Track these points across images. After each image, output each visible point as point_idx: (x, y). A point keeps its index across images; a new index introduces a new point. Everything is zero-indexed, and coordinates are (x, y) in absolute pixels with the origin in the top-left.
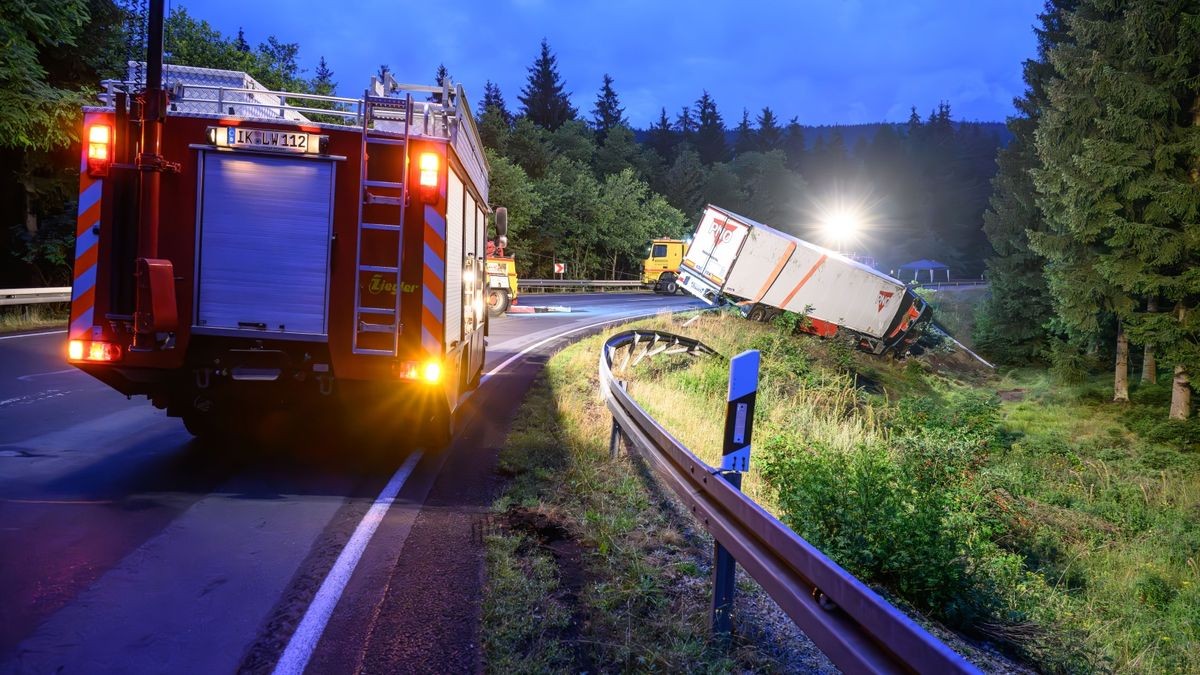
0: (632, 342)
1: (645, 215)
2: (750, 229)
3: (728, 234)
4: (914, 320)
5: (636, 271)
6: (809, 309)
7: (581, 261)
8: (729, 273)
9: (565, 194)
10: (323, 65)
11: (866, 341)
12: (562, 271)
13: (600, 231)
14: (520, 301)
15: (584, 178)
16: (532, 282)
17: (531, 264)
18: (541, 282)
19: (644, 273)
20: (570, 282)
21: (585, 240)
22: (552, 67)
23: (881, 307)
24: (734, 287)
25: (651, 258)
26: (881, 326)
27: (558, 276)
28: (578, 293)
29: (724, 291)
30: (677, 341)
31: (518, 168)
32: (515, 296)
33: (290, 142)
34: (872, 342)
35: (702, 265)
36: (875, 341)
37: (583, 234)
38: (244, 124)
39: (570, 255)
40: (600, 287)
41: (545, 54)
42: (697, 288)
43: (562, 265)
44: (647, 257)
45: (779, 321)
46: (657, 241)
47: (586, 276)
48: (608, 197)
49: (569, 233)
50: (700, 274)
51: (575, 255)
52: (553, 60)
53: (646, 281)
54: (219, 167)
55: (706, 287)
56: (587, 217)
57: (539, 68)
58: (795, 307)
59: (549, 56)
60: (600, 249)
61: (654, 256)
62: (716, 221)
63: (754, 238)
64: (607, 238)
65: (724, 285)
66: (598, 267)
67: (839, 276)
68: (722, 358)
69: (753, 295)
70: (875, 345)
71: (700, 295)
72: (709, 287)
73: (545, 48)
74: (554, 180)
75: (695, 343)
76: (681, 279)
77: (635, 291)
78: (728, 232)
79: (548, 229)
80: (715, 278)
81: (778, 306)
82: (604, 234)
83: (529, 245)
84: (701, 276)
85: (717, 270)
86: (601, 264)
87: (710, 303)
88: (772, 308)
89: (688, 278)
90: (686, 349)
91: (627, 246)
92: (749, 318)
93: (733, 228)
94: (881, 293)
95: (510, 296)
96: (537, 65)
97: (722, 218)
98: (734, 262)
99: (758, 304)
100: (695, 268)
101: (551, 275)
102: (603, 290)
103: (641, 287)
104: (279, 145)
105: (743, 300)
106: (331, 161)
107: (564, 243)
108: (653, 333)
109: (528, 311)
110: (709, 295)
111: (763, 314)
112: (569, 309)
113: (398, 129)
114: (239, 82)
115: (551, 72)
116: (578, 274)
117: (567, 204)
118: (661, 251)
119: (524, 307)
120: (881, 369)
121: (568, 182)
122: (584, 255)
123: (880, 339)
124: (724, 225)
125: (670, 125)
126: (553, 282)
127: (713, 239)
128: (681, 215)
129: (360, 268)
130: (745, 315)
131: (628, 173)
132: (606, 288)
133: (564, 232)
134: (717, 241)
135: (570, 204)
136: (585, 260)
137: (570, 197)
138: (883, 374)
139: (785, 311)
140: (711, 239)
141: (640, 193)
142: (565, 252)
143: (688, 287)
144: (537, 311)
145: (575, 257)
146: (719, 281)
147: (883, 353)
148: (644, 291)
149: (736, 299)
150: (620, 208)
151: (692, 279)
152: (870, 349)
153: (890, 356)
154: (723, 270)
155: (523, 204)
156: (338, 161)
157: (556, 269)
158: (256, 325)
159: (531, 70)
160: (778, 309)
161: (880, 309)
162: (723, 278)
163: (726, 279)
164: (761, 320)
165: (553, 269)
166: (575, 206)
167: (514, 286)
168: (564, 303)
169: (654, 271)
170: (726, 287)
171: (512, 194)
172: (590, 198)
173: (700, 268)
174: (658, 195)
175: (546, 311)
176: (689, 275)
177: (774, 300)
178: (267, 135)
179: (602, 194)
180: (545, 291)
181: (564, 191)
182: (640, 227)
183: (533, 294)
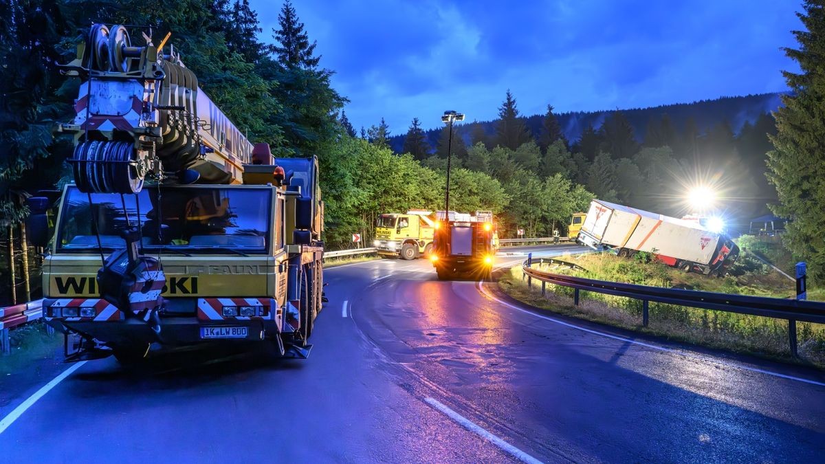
0: (540, 262)
1: (571, 199)
2: (613, 210)
3: (603, 214)
4: (727, 254)
5: (564, 232)
6: (655, 250)
7: (533, 227)
8: (604, 233)
9: (522, 192)
10: (383, 122)
11: (696, 267)
12: (522, 234)
13: (542, 210)
14: (500, 250)
15: (533, 181)
16: (505, 240)
17: (504, 230)
18: (510, 240)
19: (569, 233)
20: (527, 240)
21: (534, 216)
22: (513, 107)
23: (703, 247)
24: (607, 240)
25: (572, 224)
26: (706, 258)
27: (520, 237)
28: (531, 245)
29: (602, 242)
30: (563, 264)
31: (496, 181)
32: (498, 248)
33: (466, 224)
34: (701, 267)
35: (591, 230)
36: (703, 267)
37: (533, 212)
38: (459, 222)
39: (526, 224)
40: (544, 242)
41: (509, 99)
42: (588, 241)
43: (522, 230)
44: (570, 224)
45: (636, 256)
46: (576, 215)
47: (536, 235)
48: (547, 191)
49: (525, 213)
51: (529, 223)
52: (514, 102)
53: (570, 237)
54: (455, 229)
55: (593, 241)
56: (535, 203)
57: (505, 107)
58: (647, 248)
59: (512, 100)
60: (544, 219)
61: (574, 223)
62: (596, 207)
63: (616, 215)
64: (547, 214)
65: (602, 239)
66: (543, 230)
67: (671, 231)
68: (588, 271)
69: (619, 244)
70: (704, 269)
71: (591, 245)
72: (595, 241)
73: (509, 96)
74: (516, 185)
75: (574, 265)
76: (581, 237)
77: (565, 243)
79: (513, 211)
80: (597, 236)
81: (635, 249)
82: (545, 212)
83: (503, 221)
84: (591, 235)
85: (598, 232)
86: (545, 228)
87: (596, 249)
88: (632, 250)
89: (584, 237)
90: (570, 267)
91: (559, 217)
92: (619, 255)
93: (605, 211)
94: (702, 239)
95: (496, 248)
96: (504, 105)
97: (599, 206)
98: (606, 227)
99: (623, 248)
100: (588, 232)
101: (516, 236)
102: (546, 243)
103: (570, 241)
105: (614, 246)
106: (472, 227)
107: (523, 218)
108: (562, 262)
109: (504, 254)
110: (595, 245)
111: (626, 253)
112: (523, 253)
113: (483, 221)
114: (453, 213)
115: (513, 109)
116: (532, 235)
117: (524, 197)
118: (578, 220)
119: (502, 253)
120: (707, 283)
121: (523, 184)
122: (535, 224)
123: (707, 265)
124: (601, 209)
125: (595, 131)
126: (517, 240)
128: (593, 197)
129: (477, 243)
130: (616, 254)
131: (559, 175)
133: (522, 212)
134: (598, 217)
135: (526, 196)
136: (536, 227)
137: (525, 193)
138: (706, 285)
139: (640, 251)
140: (595, 216)
141: (567, 187)
142: (523, 223)
143: (585, 241)
144: (508, 254)
145: (529, 225)
146: (599, 238)
147: (710, 274)
148: (569, 243)
149: (612, 246)
150: (554, 196)
151: (587, 237)
152: (701, 271)
153: (715, 276)
154: (601, 232)
155: (499, 200)
157: (519, 233)
158: (460, 253)
159: (500, 110)
161: (703, 249)
162: (601, 236)
163: (603, 236)
164: (626, 257)
165: (517, 233)
166: (528, 198)
167: (497, 244)
168: (521, 251)
169: (575, 231)
171: (493, 195)
172: (537, 192)
174: (579, 185)
175: (512, 254)
176: (584, 235)
177: (632, 245)
178: (462, 223)
179: (544, 188)
180: (513, 245)
181: (521, 190)
182: (567, 206)
183: (507, 247)
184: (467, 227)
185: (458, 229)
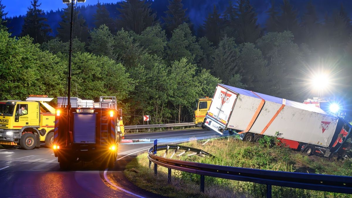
0: (166, 149)
1: (196, 84)
2: (238, 95)
3: (228, 99)
4: (345, 137)
6: (278, 134)
7: (159, 112)
8: (229, 118)
9: (148, 76)
11: (318, 150)
12: (148, 120)
13: (168, 95)
14: (126, 137)
15: (159, 65)
16: (131, 127)
17: (130, 116)
18: (136, 127)
19: (195, 118)
20: (153, 126)
21: (160, 101)
23: (324, 130)
24: (233, 124)
25: (198, 109)
26: (326, 141)
27: (146, 123)
28: (158, 131)
29: (227, 127)
30: (189, 150)
31: (120, 65)
32: (123, 135)
33: (89, 111)
34: (322, 150)
35: (216, 115)
36: (324, 149)
37: (159, 97)
38: (81, 109)
39: (152, 110)
40: (171, 128)
42: (214, 126)
43: (148, 116)
44: (196, 109)
45: (261, 141)
46: (201, 100)
47: (163, 121)
48: (173, 75)
49: (151, 98)
50: (216, 119)
51: (155, 109)
53: (197, 123)
54: (77, 116)
55: (219, 126)
56: (161, 88)
58: (271, 132)
60: (170, 105)
61: (200, 108)
62: (222, 92)
63: (240, 100)
64: (173, 99)
65: (227, 124)
66: (170, 115)
67: (294, 115)
68: (214, 157)
69: (244, 128)
70: (324, 152)
71: (216, 130)
72: (220, 126)
74: (141, 69)
75: (200, 150)
76: (207, 123)
77: (192, 128)
78: (228, 97)
79: (139, 96)
80: (223, 121)
81: (260, 133)
82: (171, 97)
83: (129, 107)
84: (216, 120)
85: (224, 117)
86: (171, 114)
87: (221, 134)
88: (257, 134)
89: (210, 122)
90: (196, 153)
91: (185, 102)
92: (244, 140)
93: (230, 96)
94: (323, 122)
95: (121, 135)
97: (225, 90)
98: (231, 112)
99: (248, 132)
100: (213, 116)
101: (142, 122)
104: (87, 112)
105: (240, 131)
106: (95, 114)
107: (149, 103)
108: (188, 148)
109: (130, 142)
110: (221, 130)
111: (252, 138)
112: (149, 140)
113: (107, 107)
114: (76, 99)
116: (158, 120)
117: (149, 82)
118: (204, 105)
119: (128, 140)
120: (328, 165)
121: (148, 68)
122: (161, 109)
123: (327, 148)
124: (226, 94)
126: (144, 126)
127: (221, 101)
128: (219, 81)
129: (101, 131)
130: (242, 139)
131: (184, 60)
132: (174, 128)
133: (148, 97)
134: (223, 102)
136: (162, 113)
137: (151, 77)
139: (264, 135)
140: (220, 101)
141: (192, 71)
142: (149, 108)
143: (211, 127)
144: (134, 141)
145: (155, 111)
146: (225, 122)
147: (330, 157)
149: (238, 131)
150: (180, 81)
151: (213, 122)
152: (321, 154)
153: (335, 158)
154: (226, 117)
155: (124, 85)
156: (97, 114)
157: (145, 118)
158: (84, 142)
160: (260, 135)
161: (323, 132)
162: (227, 121)
163: (228, 121)
164: (251, 141)
165: (143, 119)
166: (154, 82)
167: (123, 131)
168: (147, 137)
169: (201, 117)
170: (228, 125)
171: (118, 80)
172: (163, 77)
173: (216, 116)
174: (205, 70)
175: (138, 141)
176: (210, 120)
177: (257, 129)
178: (85, 110)
179: (170, 73)
180: (139, 131)
181: (147, 74)
182: (193, 91)
183: (132, 134)
184: (90, 114)
185: (81, 116)
